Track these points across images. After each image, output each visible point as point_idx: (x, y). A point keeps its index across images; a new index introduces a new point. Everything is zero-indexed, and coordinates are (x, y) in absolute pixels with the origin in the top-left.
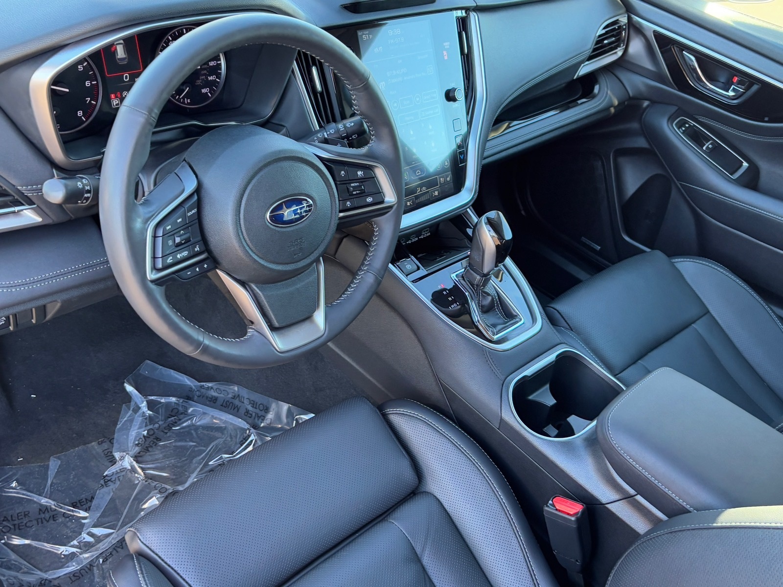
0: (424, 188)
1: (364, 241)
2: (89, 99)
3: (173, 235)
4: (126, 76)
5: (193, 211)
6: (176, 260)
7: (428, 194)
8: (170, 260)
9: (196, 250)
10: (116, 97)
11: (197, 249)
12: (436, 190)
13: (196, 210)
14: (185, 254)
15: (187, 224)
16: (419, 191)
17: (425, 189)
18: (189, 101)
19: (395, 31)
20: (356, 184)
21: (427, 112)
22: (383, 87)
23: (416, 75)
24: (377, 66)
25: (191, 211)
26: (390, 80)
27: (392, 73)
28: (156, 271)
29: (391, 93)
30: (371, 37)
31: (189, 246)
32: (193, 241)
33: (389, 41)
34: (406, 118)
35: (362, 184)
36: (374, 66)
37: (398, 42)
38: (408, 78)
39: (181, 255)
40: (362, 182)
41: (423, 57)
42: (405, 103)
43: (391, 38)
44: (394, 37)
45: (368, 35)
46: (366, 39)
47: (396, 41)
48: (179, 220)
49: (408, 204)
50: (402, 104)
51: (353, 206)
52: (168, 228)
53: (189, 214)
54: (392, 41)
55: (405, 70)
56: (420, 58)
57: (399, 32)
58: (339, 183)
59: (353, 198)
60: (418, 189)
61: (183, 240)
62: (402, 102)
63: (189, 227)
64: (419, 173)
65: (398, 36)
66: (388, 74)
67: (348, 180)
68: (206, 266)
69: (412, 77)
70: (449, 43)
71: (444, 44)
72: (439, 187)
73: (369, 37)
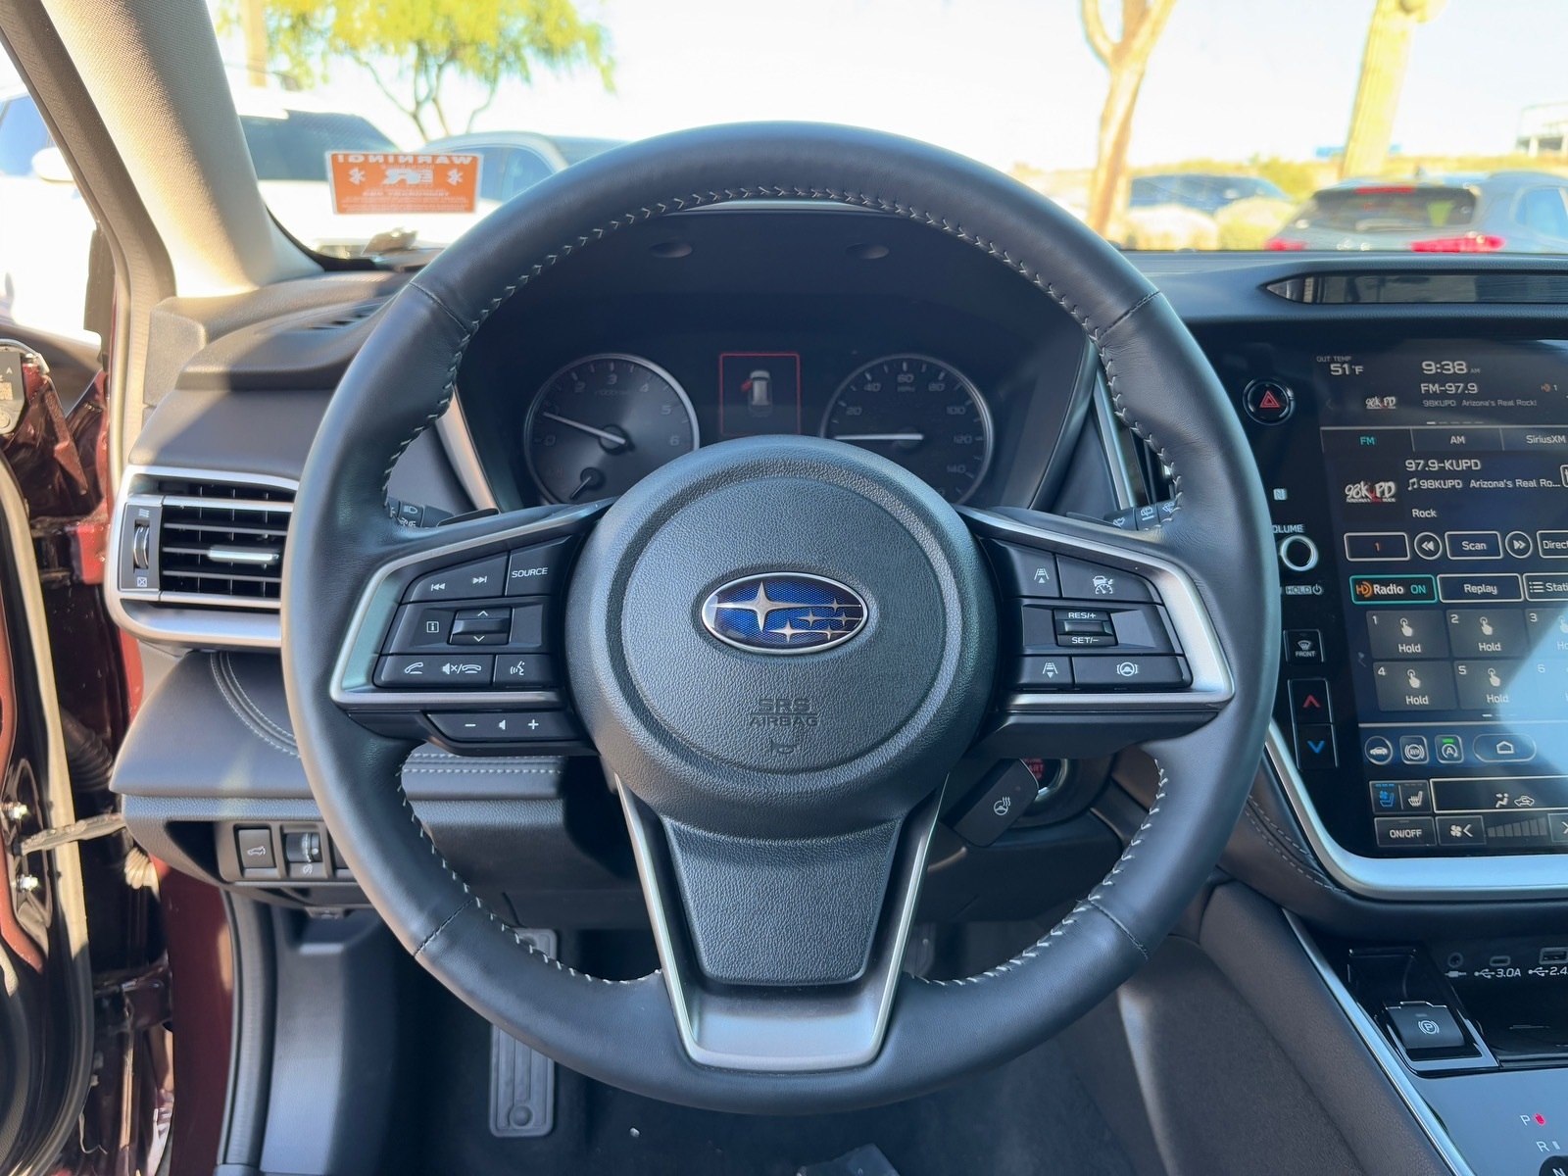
0: (1526, 800)
1: (1278, 907)
3: (457, 611)
5: (533, 572)
6: (432, 678)
7: (1543, 821)
8: (414, 669)
9: (513, 670)
11: (518, 670)
13: (544, 571)
14: (472, 669)
15: (503, 596)
16: (1505, 802)
17: (1527, 803)
19: (1448, 365)
20: (1085, 616)
21: (1555, 586)
22: (1387, 495)
23: (1519, 482)
24: (1371, 440)
25: (527, 569)
26: (1415, 480)
27: (1426, 465)
28: (372, 687)
29: (1416, 512)
30: (1358, 369)
31: (494, 655)
32: (512, 645)
33: (1423, 388)
34: (1468, 588)
35: (1106, 618)
36: (1362, 440)
37: (1456, 393)
38: (1486, 484)
39: (454, 668)
40: (1108, 612)
41: (1548, 440)
42: (1467, 546)
43: (1432, 379)
44: (1440, 378)
45: (1351, 363)
46: (1340, 373)
47: (1451, 388)
48: (481, 580)
49: (1453, 833)
50: (1457, 549)
51: (1068, 680)
52: (437, 587)
53: (516, 574)
54: (1435, 388)
55: (1474, 464)
56: (1535, 440)
57: (1463, 370)
58: (1026, 601)
59: (1070, 656)
60: (1499, 796)
61: (479, 633)
62: (1456, 542)
63: (510, 607)
64: (1509, 748)
65: (1455, 378)
66: (1411, 465)
67: (1061, 598)
68: (533, 724)
69: (1502, 484)
73: (1352, 370)
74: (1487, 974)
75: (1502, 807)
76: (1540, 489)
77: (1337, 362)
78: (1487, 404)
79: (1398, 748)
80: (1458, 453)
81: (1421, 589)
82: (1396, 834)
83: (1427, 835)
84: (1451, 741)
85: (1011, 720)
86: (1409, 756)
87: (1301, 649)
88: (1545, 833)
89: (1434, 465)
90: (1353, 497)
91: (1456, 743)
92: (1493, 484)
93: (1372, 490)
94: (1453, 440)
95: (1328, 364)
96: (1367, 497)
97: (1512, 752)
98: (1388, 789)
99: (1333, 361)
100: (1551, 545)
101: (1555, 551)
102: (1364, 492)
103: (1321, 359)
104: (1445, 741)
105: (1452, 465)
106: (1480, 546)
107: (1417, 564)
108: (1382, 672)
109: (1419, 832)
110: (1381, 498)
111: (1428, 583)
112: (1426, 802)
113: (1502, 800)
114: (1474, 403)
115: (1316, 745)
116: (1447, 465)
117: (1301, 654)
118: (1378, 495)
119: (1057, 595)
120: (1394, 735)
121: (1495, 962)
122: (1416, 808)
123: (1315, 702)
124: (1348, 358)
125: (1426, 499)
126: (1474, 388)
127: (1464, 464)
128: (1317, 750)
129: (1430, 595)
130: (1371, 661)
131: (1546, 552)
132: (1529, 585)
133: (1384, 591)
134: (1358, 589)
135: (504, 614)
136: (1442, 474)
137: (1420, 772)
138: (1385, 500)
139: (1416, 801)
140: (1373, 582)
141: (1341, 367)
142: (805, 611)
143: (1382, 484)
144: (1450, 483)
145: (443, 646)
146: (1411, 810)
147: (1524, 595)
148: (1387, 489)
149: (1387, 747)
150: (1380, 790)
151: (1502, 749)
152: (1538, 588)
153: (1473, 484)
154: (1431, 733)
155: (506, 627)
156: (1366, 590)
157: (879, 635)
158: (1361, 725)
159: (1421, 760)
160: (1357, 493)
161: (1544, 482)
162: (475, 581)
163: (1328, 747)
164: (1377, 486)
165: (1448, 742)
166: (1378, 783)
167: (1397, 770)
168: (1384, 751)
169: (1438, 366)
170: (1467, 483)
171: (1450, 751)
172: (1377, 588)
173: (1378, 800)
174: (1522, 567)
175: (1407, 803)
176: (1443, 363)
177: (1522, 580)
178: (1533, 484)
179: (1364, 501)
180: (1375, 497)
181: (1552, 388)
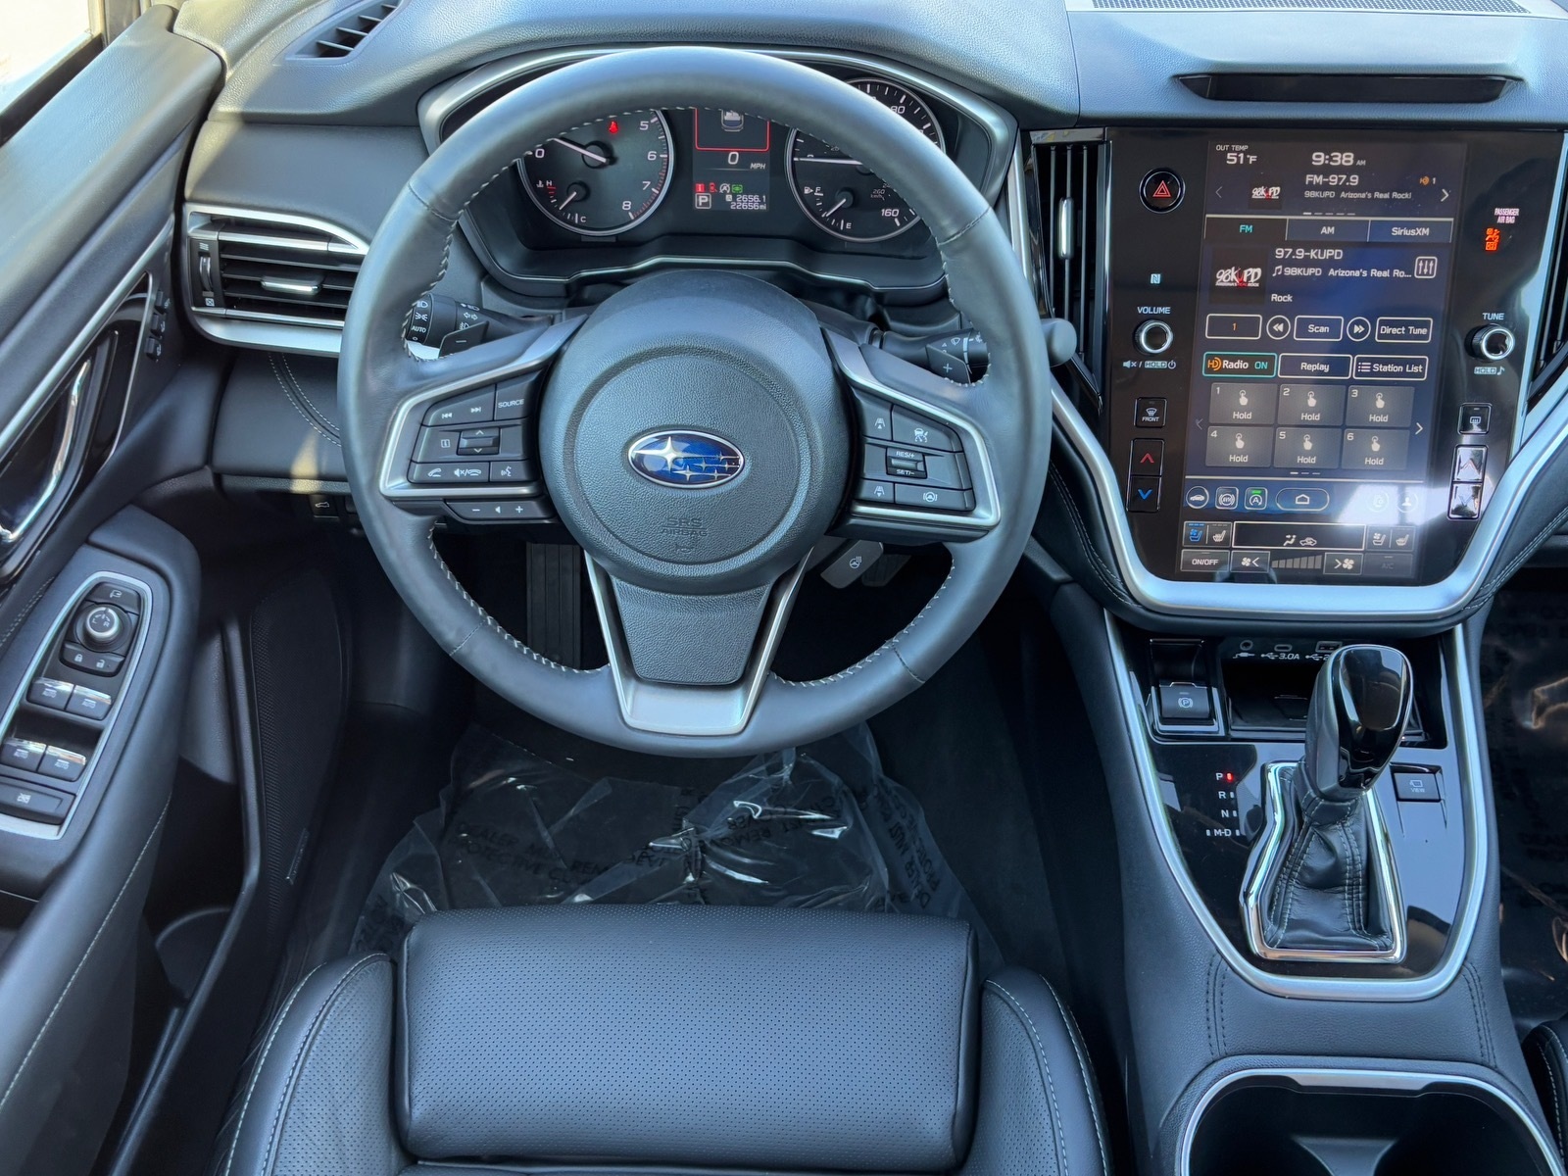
0: (1309, 541)
2: (649, 183)
3: (460, 431)
4: (734, 157)
5: (513, 403)
6: (448, 479)
7: (1319, 557)
8: (434, 473)
9: (503, 473)
10: (706, 189)
11: (506, 473)
12: (1350, 558)
13: (521, 402)
14: (475, 473)
15: (493, 420)
16: (1291, 542)
17: (1310, 543)
18: (848, 226)
19: (1337, 156)
20: (907, 455)
21: (1381, 366)
22: (1252, 280)
23: (1375, 273)
24: (1249, 229)
25: (509, 401)
26: (1280, 267)
27: (1294, 253)
28: (408, 484)
29: (1275, 297)
30: (1252, 159)
31: (489, 462)
32: (501, 455)
33: (1308, 178)
34: (1304, 366)
35: (921, 459)
36: (1242, 227)
37: (1337, 185)
38: (1342, 273)
39: (462, 472)
40: (924, 455)
41: (1412, 232)
42: (1312, 329)
43: (1318, 171)
44: (1326, 170)
45: (1245, 153)
46: (1235, 162)
47: (1333, 180)
48: (477, 410)
49: (1243, 564)
50: (1303, 330)
51: (890, 498)
52: (446, 416)
53: (501, 405)
54: (1318, 179)
55: (1336, 254)
56: (1400, 233)
57: (1349, 161)
58: (870, 440)
59: (894, 483)
60: (1288, 537)
61: (478, 448)
62: (1303, 324)
63: (500, 428)
64: (1305, 500)
65: (1340, 169)
66: (1280, 253)
67: (892, 441)
68: (519, 509)
69: (1357, 274)
70: (1515, 212)
71: (1498, 211)
72: (1363, 552)
73: (1246, 160)
74: (1271, 656)
75: (1288, 545)
76: (1392, 279)
77: (1235, 151)
78: (1363, 196)
79: (1213, 495)
80: (1324, 244)
81: (1264, 365)
82: (1198, 562)
83: (1222, 565)
84: (1259, 492)
85: (853, 521)
86: (1221, 503)
87: (1148, 416)
88: (1318, 566)
89: (1301, 254)
90: (1222, 281)
91: (1263, 494)
92: (1350, 273)
93: (1240, 275)
94: (1325, 230)
95: (1225, 153)
96: (1234, 281)
97: (1308, 503)
98: (1198, 528)
99: (1230, 150)
100: (1388, 330)
101: (1391, 336)
102: (1233, 277)
103: (1220, 148)
104: (1254, 492)
105: (1316, 254)
106: (1323, 329)
107: (1265, 344)
108: (1214, 434)
109: (1216, 562)
110: (1247, 282)
111: (1271, 360)
112: (1227, 540)
113: (1290, 539)
114: (1352, 195)
115: (1145, 492)
116: (1312, 254)
117: (1147, 419)
118: (1245, 280)
119: (889, 438)
120: (1213, 486)
121: (1279, 648)
122: (1218, 543)
123: (1150, 458)
124: (1245, 148)
125: (1285, 285)
126: (1355, 180)
127: (1328, 253)
128: (1144, 497)
129: (1270, 371)
130: (1207, 425)
131: (1381, 336)
132: (1357, 365)
133: (1232, 365)
134: (1209, 363)
135: (494, 433)
136: (1307, 263)
137: (1227, 516)
138: (1249, 285)
139: (1218, 538)
140: (1223, 358)
141: (1237, 156)
142: (698, 460)
143: (1251, 270)
144: (1310, 271)
145: (455, 457)
146: (1212, 544)
147: (1352, 373)
148: (1253, 275)
149: (1204, 494)
150: (1190, 528)
151: (1300, 500)
152: (1366, 367)
153: (1332, 272)
154: (1243, 485)
155: (497, 442)
156: (1216, 364)
157: (749, 479)
158: (1187, 477)
159: (1230, 506)
160: (1226, 277)
161: (1397, 273)
162: (473, 410)
163: (1154, 495)
164: (1246, 272)
165: (1256, 493)
166: (1191, 523)
167: (1211, 514)
168: (1201, 498)
169: (1327, 157)
170: (1325, 272)
171: (1256, 500)
172: (1226, 364)
173: (1187, 538)
174: (1354, 349)
175: (1211, 539)
176: (1332, 155)
177: (1353, 360)
178: (1386, 274)
179: (1232, 284)
180: (1242, 282)
181: (1431, 181)
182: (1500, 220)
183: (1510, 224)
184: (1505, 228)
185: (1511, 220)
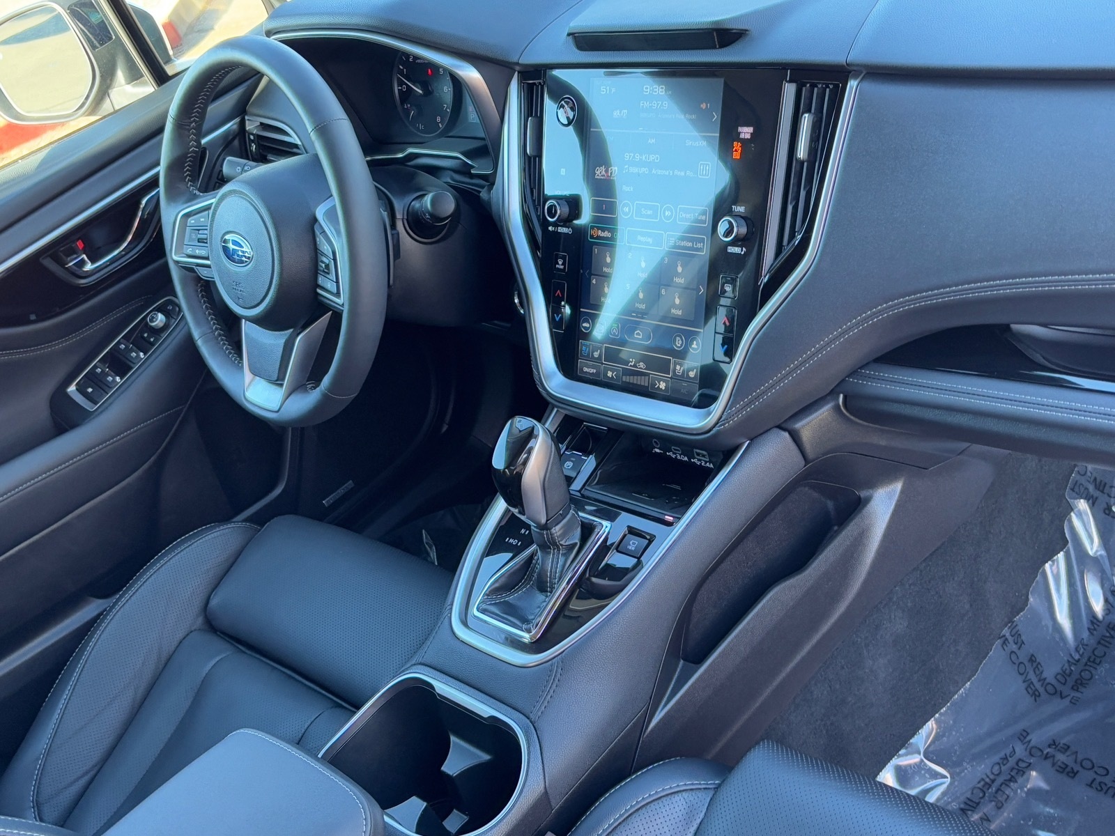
0: (642, 365)
7: (647, 377)
12: (664, 381)
16: (632, 364)
17: (643, 367)
19: (655, 88)
22: (614, 175)
23: (677, 172)
24: (612, 139)
26: (628, 166)
27: (634, 157)
29: (625, 187)
30: (613, 90)
33: (641, 104)
34: (640, 238)
37: (655, 108)
38: (660, 172)
39: (199, 251)
41: (698, 143)
42: (643, 211)
43: (646, 98)
44: (650, 98)
45: (610, 86)
46: (605, 92)
47: (654, 105)
49: (608, 375)
50: (639, 213)
52: (193, 221)
54: (647, 104)
55: (656, 158)
56: (689, 144)
57: (661, 92)
58: (318, 249)
60: (631, 360)
62: (639, 208)
64: (640, 335)
65: (659, 97)
66: (627, 156)
69: (667, 173)
70: (751, 130)
71: (740, 129)
72: (671, 378)
73: (610, 90)
74: (673, 455)
75: (631, 366)
76: (686, 177)
77: (604, 85)
78: (670, 116)
79: (593, 324)
80: (650, 150)
82: (586, 370)
83: (598, 374)
86: (597, 330)
87: (559, 264)
88: (647, 385)
89: (638, 157)
90: (598, 175)
91: (617, 327)
92: (663, 172)
93: (607, 171)
94: (650, 141)
95: (600, 86)
97: (641, 337)
98: (587, 346)
99: (602, 85)
100: (684, 215)
101: (685, 220)
102: (603, 173)
104: (614, 325)
105: (646, 158)
106: (649, 212)
107: (620, 220)
108: (594, 281)
109: (595, 371)
112: (600, 355)
113: (631, 362)
114: (663, 116)
115: (558, 316)
116: (643, 157)
117: (557, 266)
118: (611, 174)
120: (592, 317)
121: (675, 452)
122: (596, 358)
123: (560, 293)
124: (609, 82)
125: (629, 179)
126: (665, 105)
127: (652, 157)
128: (558, 319)
129: (622, 239)
130: (590, 274)
131: (680, 220)
132: (667, 240)
133: (603, 234)
134: (592, 232)
136: (641, 164)
137: (600, 340)
138: (612, 178)
139: (596, 355)
140: (599, 228)
141: (605, 88)
143: (613, 167)
144: (643, 170)
145: (197, 243)
146: (593, 359)
147: (664, 245)
148: (614, 171)
149: (589, 323)
150: (582, 345)
151: (636, 334)
152: (672, 242)
153: (654, 171)
154: (608, 319)
156: (595, 233)
158: (581, 310)
159: (601, 333)
160: (601, 172)
161: (688, 173)
163: (562, 318)
164: (610, 169)
166: (582, 341)
167: (592, 337)
168: (588, 325)
169: (650, 88)
170: (650, 171)
171: (614, 331)
172: (601, 232)
173: (582, 350)
174: (666, 228)
175: (593, 355)
176: (653, 87)
177: (665, 236)
178: (683, 174)
179: (602, 178)
180: (608, 176)
181: (707, 106)
182: (742, 136)
183: (747, 139)
184: (744, 141)
185: (748, 136)
